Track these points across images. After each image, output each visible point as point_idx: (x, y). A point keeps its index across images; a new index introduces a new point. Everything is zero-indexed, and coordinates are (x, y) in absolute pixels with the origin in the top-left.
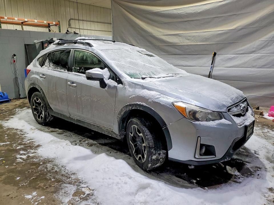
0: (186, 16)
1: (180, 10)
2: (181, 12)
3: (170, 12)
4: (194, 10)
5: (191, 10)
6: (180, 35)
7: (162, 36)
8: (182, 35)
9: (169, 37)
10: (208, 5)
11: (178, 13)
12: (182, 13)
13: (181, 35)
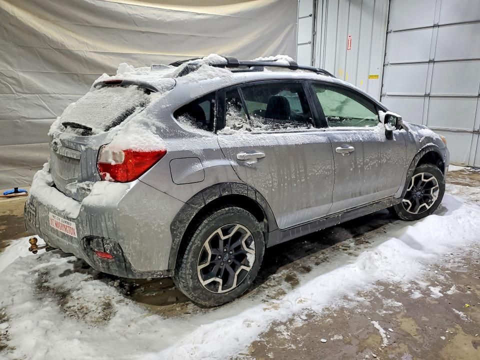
0: (145, 22)
1: (131, 7)
2: (135, 12)
3: (111, 7)
4: (159, 17)
5: (154, 14)
6: (134, 56)
7: (92, 53)
8: (139, 56)
9: (111, 59)
10: (180, 14)
11: (128, 14)
12: (136, 16)
13: (136, 56)
